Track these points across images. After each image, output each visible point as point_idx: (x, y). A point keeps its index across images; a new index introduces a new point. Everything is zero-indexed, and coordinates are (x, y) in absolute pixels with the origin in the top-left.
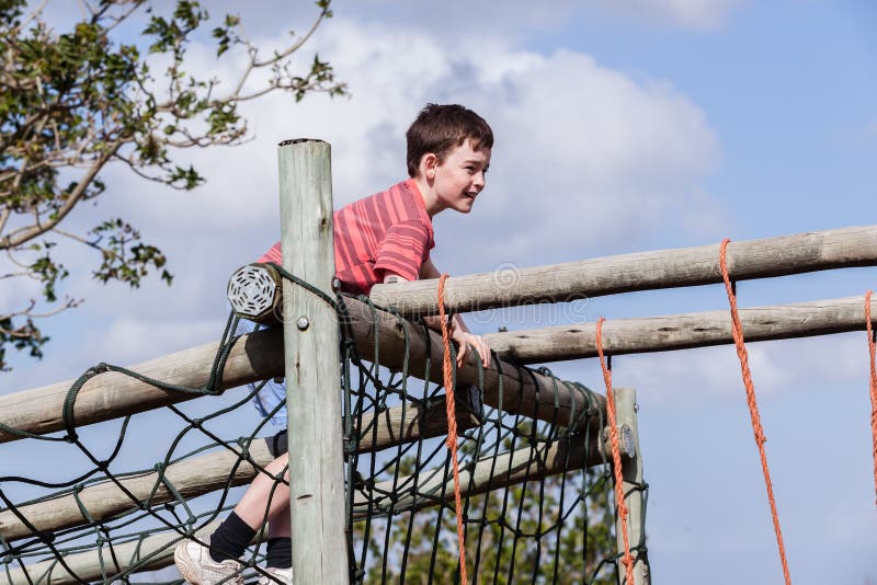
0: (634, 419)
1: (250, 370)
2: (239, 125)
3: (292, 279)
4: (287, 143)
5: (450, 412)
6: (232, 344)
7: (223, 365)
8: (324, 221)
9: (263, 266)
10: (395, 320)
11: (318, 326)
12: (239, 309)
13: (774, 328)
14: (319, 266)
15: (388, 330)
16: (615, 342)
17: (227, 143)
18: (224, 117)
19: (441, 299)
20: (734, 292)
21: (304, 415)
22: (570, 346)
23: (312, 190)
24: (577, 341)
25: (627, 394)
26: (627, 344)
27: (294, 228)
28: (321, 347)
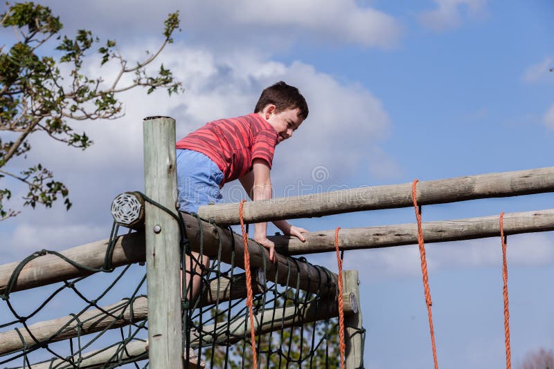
0: (357, 289)
1: (125, 257)
2: (117, 106)
3: (152, 203)
4: (148, 118)
5: (248, 284)
6: (116, 241)
7: (112, 253)
8: (171, 167)
9: (133, 193)
10: (213, 227)
11: (167, 230)
12: (118, 220)
13: (444, 235)
14: (168, 194)
15: (208, 233)
16: (346, 242)
17: (107, 117)
18: (107, 101)
19: (241, 215)
20: (420, 213)
21: (157, 286)
22: (319, 244)
23: (164, 148)
24: (323, 241)
25: (353, 273)
26: (354, 243)
27: (153, 170)
28: (168, 244)
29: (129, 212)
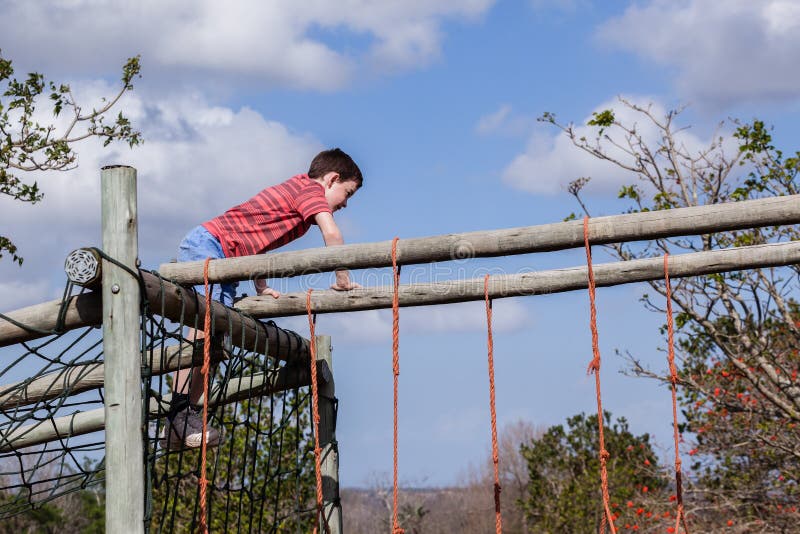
0: (330, 355)
1: (79, 320)
2: (70, 155)
3: (110, 260)
4: (107, 167)
5: (206, 350)
6: (70, 301)
7: (65, 314)
8: (131, 221)
9: (89, 250)
10: (175, 287)
11: (126, 290)
12: (73, 279)
13: (424, 298)
14: (127, 252)
15: (170, 294)
16: (319, 305)
17: (58, 169)
18: (60, 151)
19: (206, 274)
20: (399, 274)
21: (115, 351)
22: (289, 307)
23: (124, 200)
24: (294, 304)
25: (326, 338)
26: (327, 306)
27: (111, 224)
28: (127, 305)
29: (85, 269)
